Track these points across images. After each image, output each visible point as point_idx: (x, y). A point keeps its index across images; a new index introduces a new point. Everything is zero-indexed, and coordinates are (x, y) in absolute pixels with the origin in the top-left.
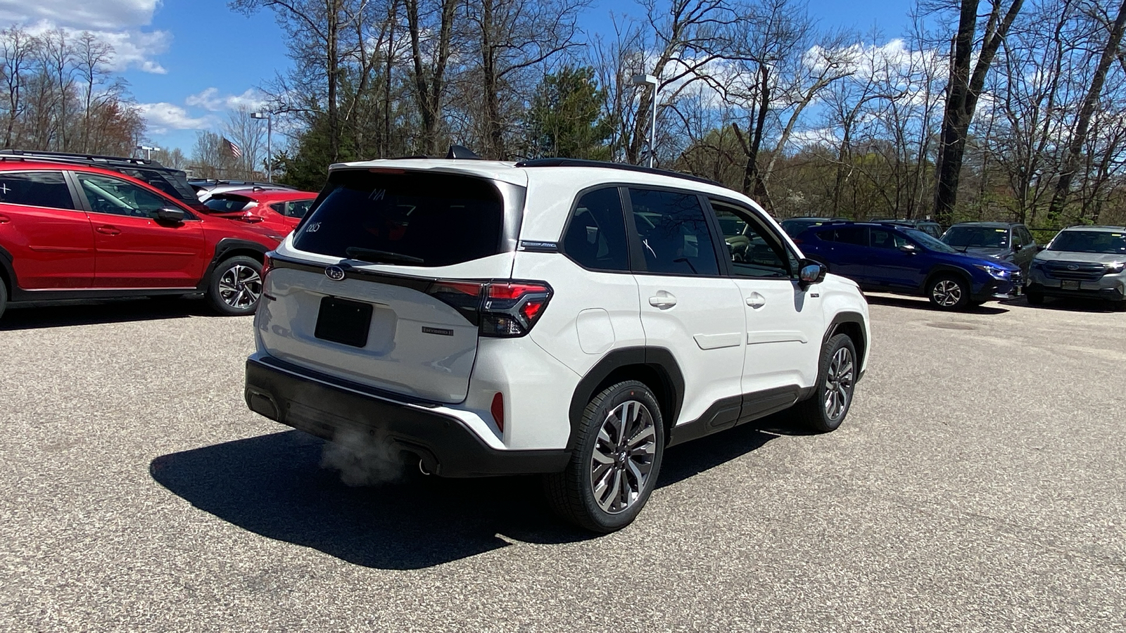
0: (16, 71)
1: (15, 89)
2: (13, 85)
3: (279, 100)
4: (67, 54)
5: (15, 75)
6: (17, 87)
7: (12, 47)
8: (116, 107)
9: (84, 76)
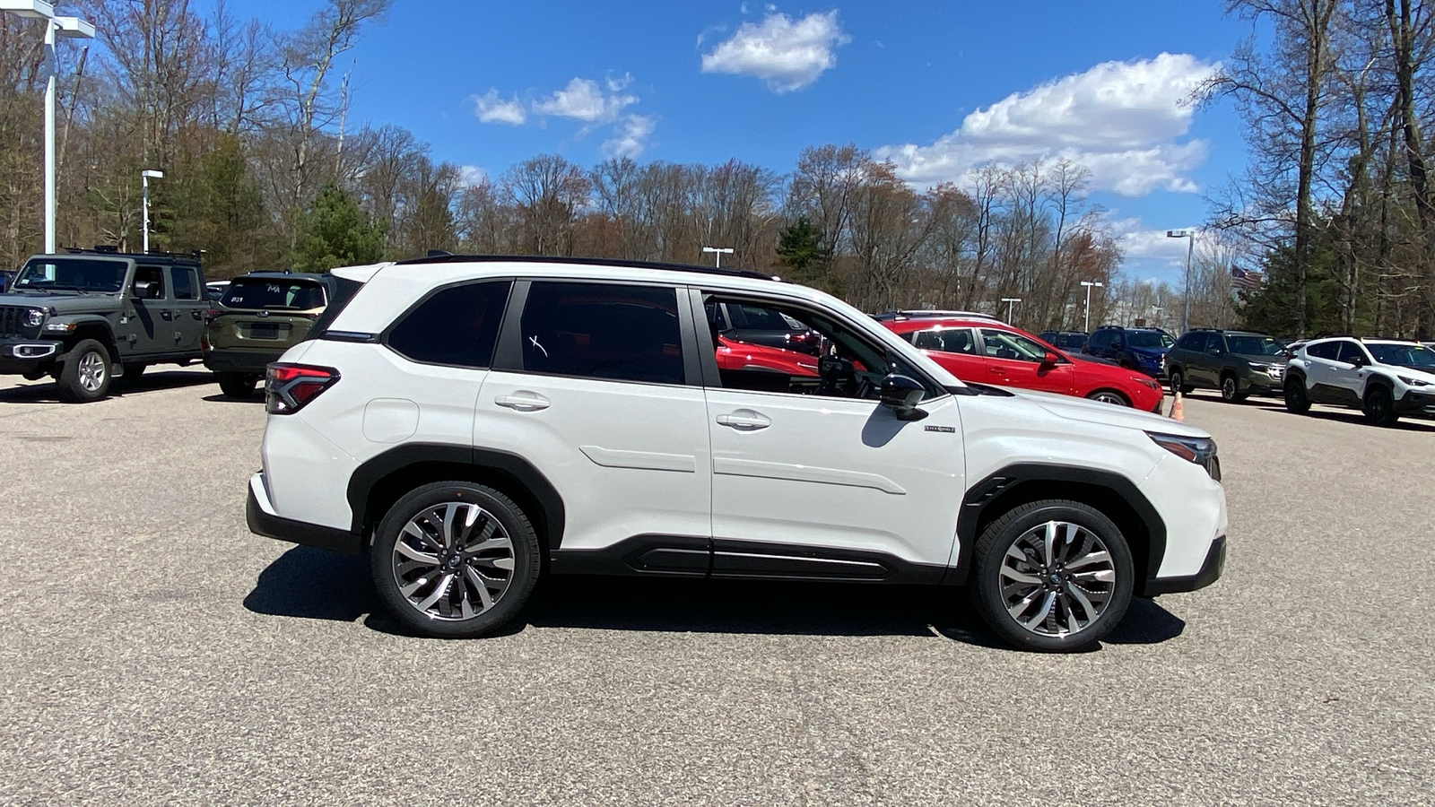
0: (987, 210)
1: (984, 229)
2: (982, 226)
3: (1230, 210)
4: (1040, 185)
5: (985, 215)
6: (987, 226)
7: (984, 186)
8: (1089, 237)
9: (1056, 207)
